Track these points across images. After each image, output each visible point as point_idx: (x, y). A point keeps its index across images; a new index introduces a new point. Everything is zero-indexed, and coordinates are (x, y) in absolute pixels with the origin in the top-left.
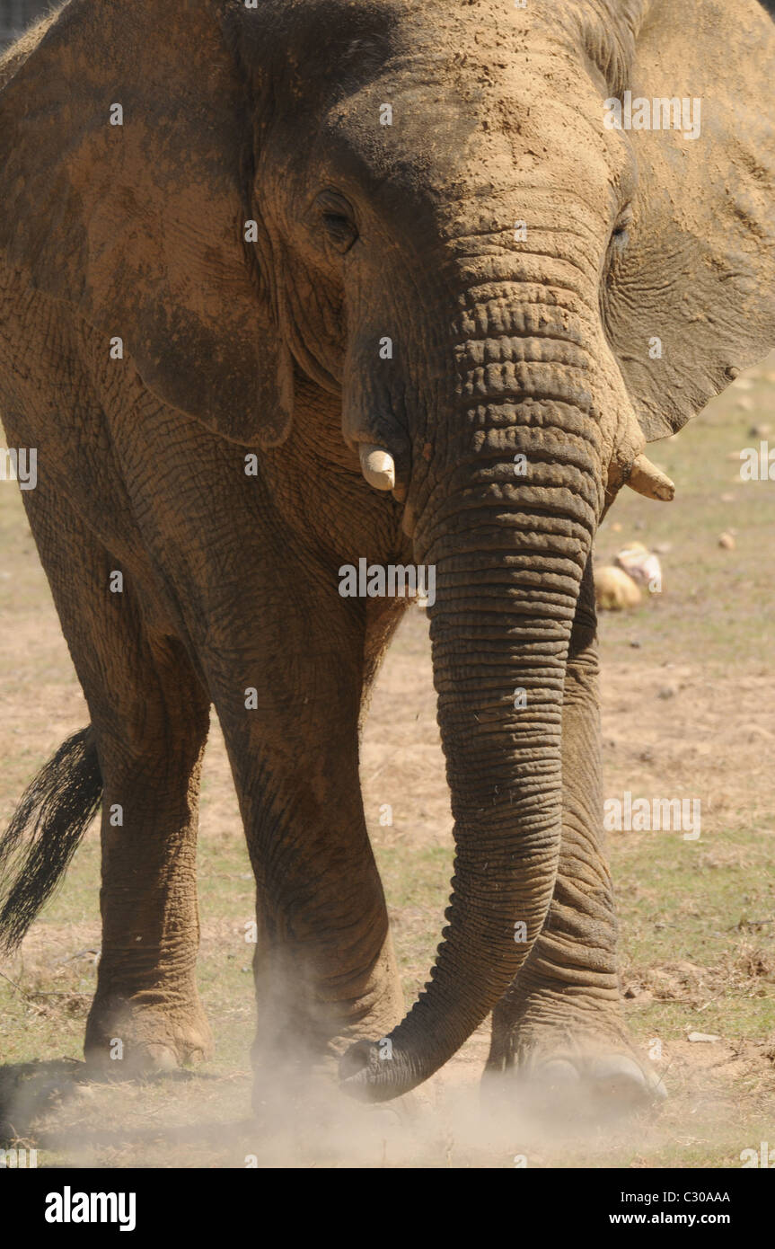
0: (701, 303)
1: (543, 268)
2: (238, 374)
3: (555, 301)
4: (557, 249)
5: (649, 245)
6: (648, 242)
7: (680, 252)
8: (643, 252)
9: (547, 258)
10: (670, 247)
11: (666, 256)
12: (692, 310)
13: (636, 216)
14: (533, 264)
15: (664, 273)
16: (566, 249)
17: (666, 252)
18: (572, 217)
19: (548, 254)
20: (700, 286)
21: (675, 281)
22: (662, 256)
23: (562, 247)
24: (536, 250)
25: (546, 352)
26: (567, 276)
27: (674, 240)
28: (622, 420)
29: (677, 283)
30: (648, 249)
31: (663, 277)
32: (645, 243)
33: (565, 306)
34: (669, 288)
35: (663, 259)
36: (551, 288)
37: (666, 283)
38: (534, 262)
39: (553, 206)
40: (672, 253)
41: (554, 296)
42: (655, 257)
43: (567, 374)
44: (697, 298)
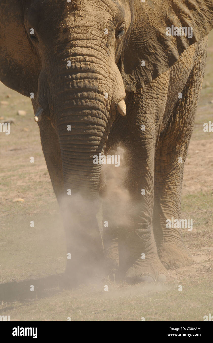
0: (154, 47)
1: (82, 51)
2: (30, 77)
3: (86, 60)
4: (87, 45)
5: (140, 29)
6: (139, 28)
7: (150, 32)
8: (138, 31)
9: (83, 48)
10: (147, 30)
11: (145, 33)
12: (151, 49)
13: (136, 20)
14: (79, 50)
15: (144, 38)
16: (90, 45)
17: (145, 32)
18: (92, 35)
19: (84, 47)
20: (155, 42)
21: (147, 41)
22: (144, 33)
23: (88, 44)
24: (80, 46)
25: (82, 76)
26: (90, 53)
27: (148, 28)
28: (115, 91)
29: (148, 41)
30: (140, 31)
31: (144, 39)
32: (138, 29)
33: (89, 61)
34: (146, 43)
35: (144, 34)
36: (85, 57)
37: (145, 41)
38: (80, 50)
39: (86, 32)
40: (147, 32)
41: (85, 59)
42: (142, 33)
43: (89, 82)
44: (153, 46)
